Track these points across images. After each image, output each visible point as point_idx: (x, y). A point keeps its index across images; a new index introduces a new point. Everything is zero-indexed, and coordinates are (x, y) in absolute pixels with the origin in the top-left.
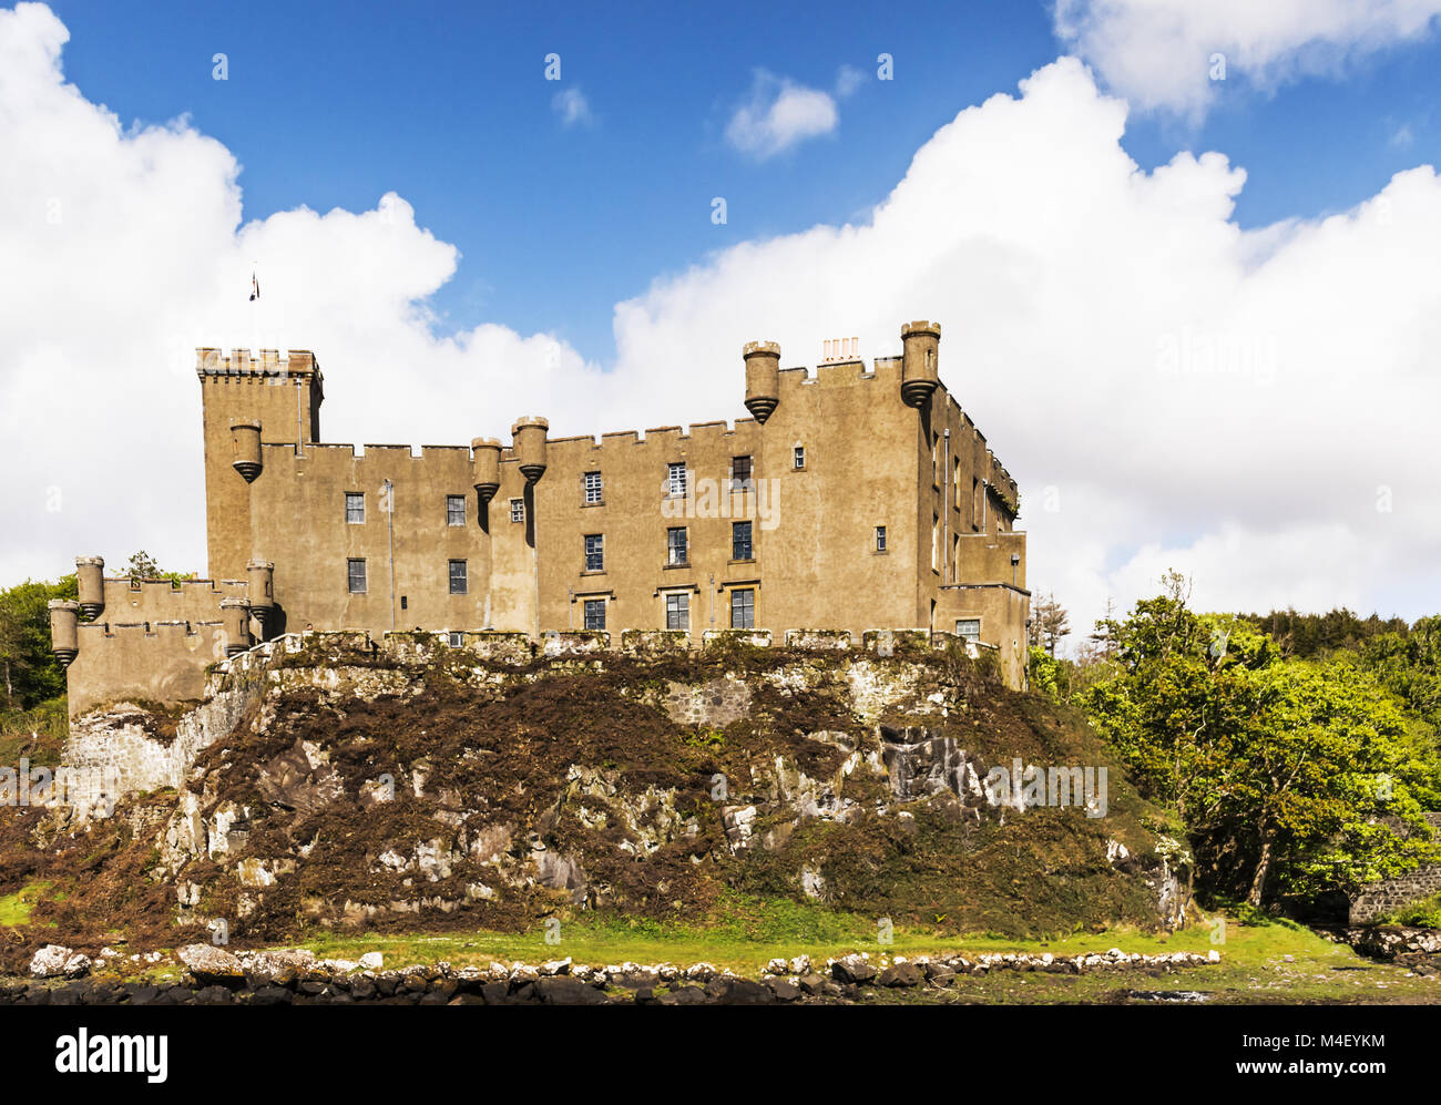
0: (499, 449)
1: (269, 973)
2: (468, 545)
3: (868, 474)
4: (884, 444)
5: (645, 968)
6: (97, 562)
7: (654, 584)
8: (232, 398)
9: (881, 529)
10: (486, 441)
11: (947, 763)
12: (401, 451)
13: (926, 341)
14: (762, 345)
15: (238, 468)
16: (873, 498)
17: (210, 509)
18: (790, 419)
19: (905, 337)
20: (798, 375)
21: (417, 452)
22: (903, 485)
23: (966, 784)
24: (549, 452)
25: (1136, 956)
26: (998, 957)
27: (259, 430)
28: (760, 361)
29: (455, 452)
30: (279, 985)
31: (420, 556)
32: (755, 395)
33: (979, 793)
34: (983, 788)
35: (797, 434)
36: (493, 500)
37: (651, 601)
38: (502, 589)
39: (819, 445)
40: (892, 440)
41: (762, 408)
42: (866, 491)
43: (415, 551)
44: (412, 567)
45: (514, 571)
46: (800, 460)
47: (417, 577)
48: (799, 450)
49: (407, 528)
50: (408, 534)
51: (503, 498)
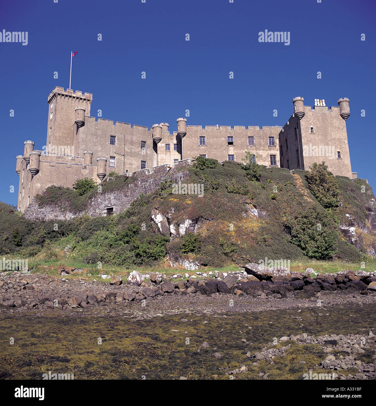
2: (147, 157)
3: (333, 136)
4: (337, 129)
9: (339, 152)
12: (127, 125)
15: (76, 122)
16: (335, 144)
22: (343, 141)
24: (188, 129)
28: (301, 102)
31: (132, 158)
35: (311, 124)
36: (159, 143)
39: (318, 127)
41: (301, 115)
42: (333, 141)
43: (131, 156)
44: (130, 161)
46: (312, 131)
47: (131, 164)
48: (312, 128)
49: (129, 149)
50: (129, 151)
51: (163, 143)
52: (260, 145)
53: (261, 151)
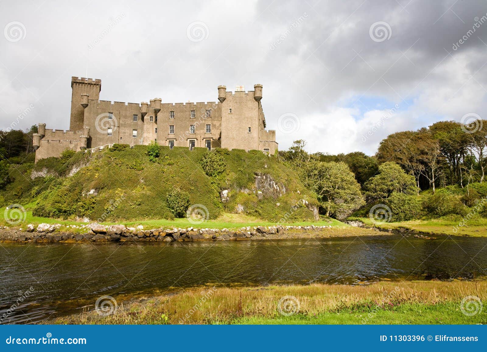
0: (148, 105)
1: (113, 231)
2: (138, 126)
3: (246, 116)
4: (250, 109)
5: (211, 230)
6: (44, 125)
8: (80, 88)
9: (250, 128)
10: (145, 103)
11: (269, 181)
12: (123, 104)
13: (260, 88)
14: (222, 86)
15: (82, 105)
16: (247, 121)
17: (71, 114)
18: (228, 102)
19: (255, 87)
20: (230, 93)
21: (126, 104)
22: (255, 118)
23: (273, 186)
24: (162, 106)
25: (317, 227)
26: (290, 227)
27: (88, 96)
28: (222, 90)
29: (136, 105)
30: (118, 234)
31: (126, 128)
32: (221, 97)
33: (276, 188)
34: (277, 187)
35: (230, 106)
36: (145, 116)
37: (186, 141)
38: (146, 137)
39: (235, 109)
40: (252, 109)
41: (222, 100)
42: (246, 119)
44: (123, 131)
46: (231, 112)
47: (125, 133)
48: (231, 109)
49: (123, 121)
50: (123, 123)
51: (148, 116)
52: (215, 117)
53: (216, 122)
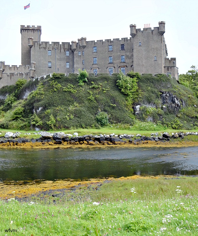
0: (76, 43)
1: (57, 137)
3: (153, 47)
4: (156, 42)
5: (128, 135)
7: (106, 66)
9: (156, 56)
10: (74, 41)
12: (58, 43)
13: (163, 24)
14: (133, 25)
15: (29, 46)
16: (154, 51)
18: (138, 37)
19: (159, 24)
20: (139, 30)
21: (61, 43)
22: (159, 49)
23: (175, 102)
24: (87, 43)
27: (33, 39)
28: (133, 27)
29: (68, 43)
31: (61, 61)
32: (132, 33)
33: (177, 103)
35: (140, 40)
37: (106, 69)
38: (76, 67)
39: (144, 42)
41: (133, 35)
45: (79, 64)
47: (60, 65)
48: (140, 43)
50: (59, 58)
51: (77, 51)
52: (128, 49)
